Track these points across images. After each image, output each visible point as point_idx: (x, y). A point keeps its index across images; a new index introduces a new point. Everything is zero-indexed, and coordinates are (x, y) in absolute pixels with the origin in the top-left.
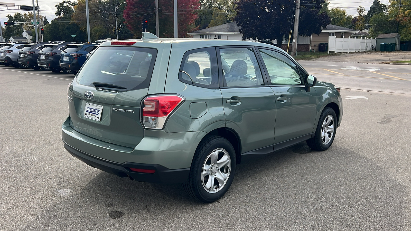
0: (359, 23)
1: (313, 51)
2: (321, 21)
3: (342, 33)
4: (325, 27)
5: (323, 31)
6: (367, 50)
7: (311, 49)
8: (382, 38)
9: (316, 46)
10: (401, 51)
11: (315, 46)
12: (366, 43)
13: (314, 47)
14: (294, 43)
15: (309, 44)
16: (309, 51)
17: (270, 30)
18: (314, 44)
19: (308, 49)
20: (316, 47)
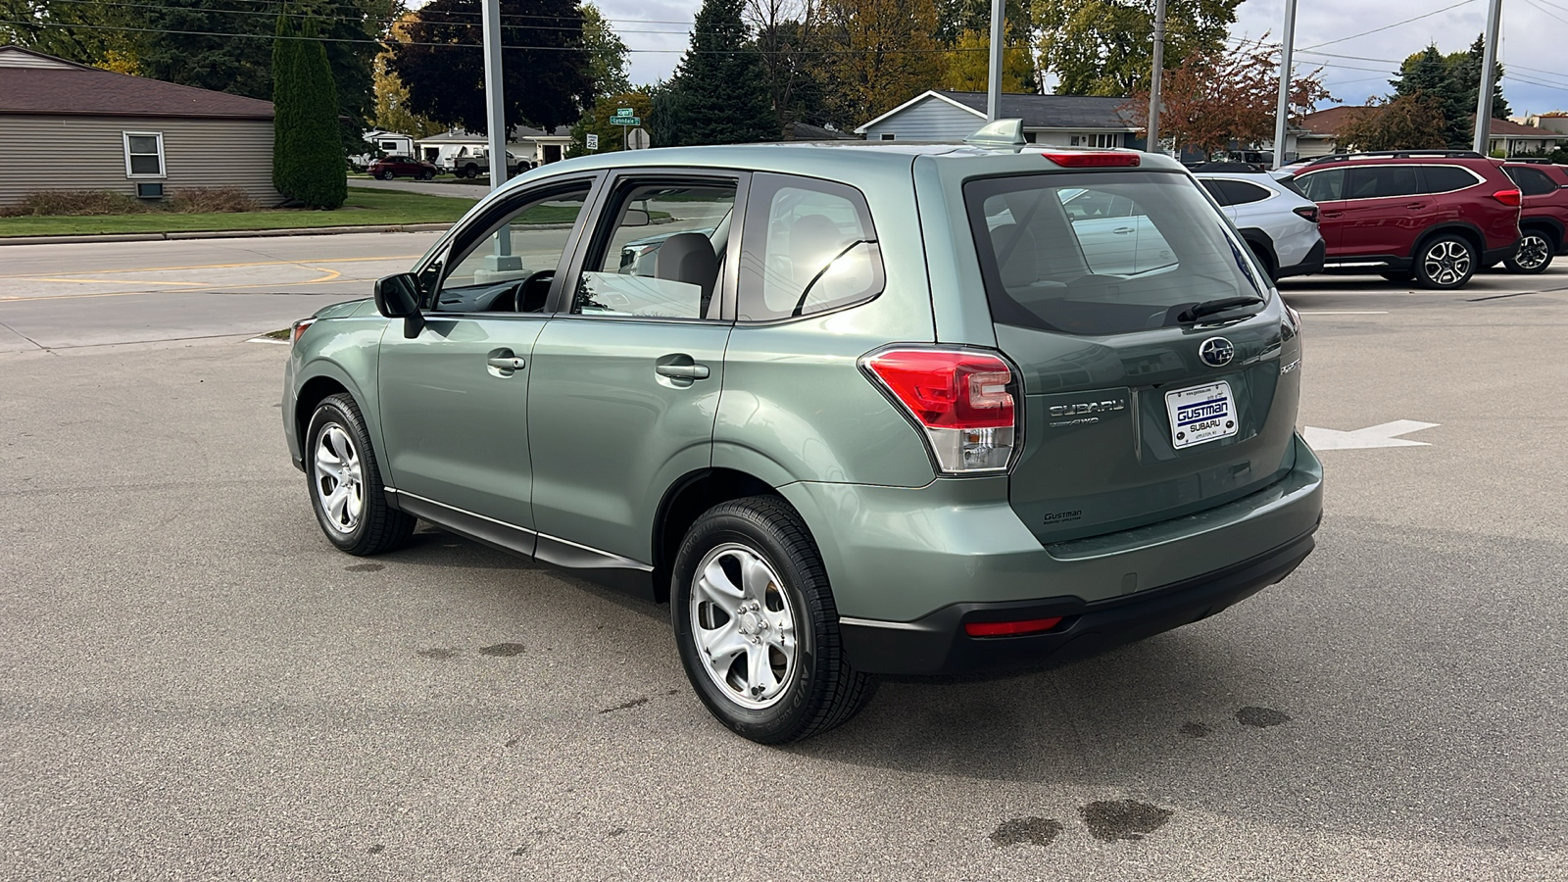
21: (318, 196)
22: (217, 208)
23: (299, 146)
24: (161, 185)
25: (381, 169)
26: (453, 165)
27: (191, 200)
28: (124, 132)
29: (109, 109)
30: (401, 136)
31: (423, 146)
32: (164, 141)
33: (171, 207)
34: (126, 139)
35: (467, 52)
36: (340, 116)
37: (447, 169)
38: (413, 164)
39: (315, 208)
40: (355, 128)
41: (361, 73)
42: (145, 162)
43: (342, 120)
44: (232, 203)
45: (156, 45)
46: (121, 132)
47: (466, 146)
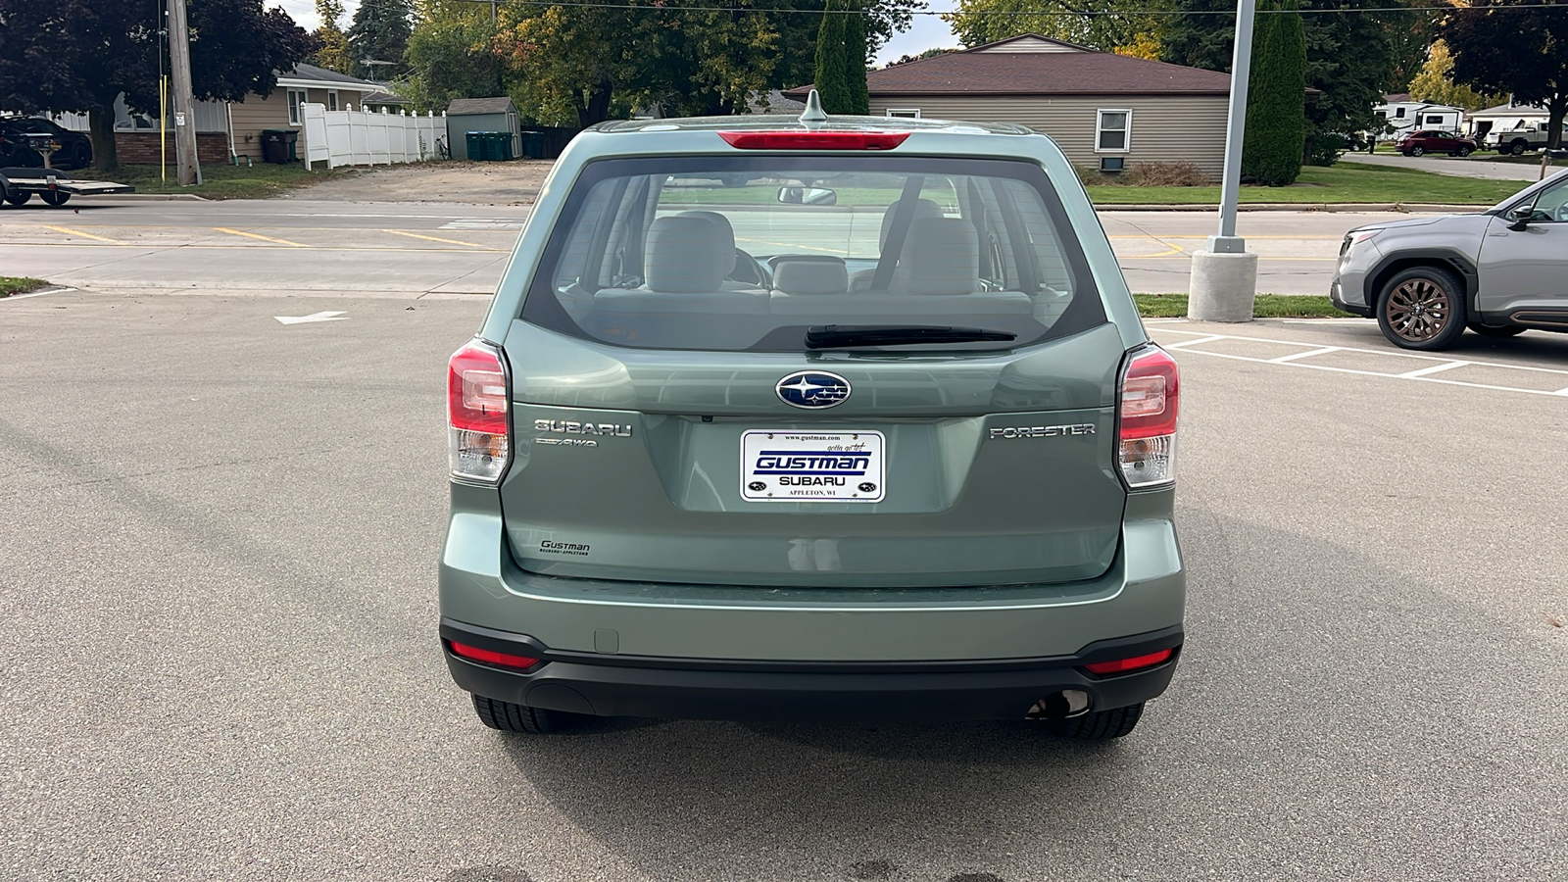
0: (330, 55)
1: (243, 160)
2: (279, 41)
3: (329, 92)
4: (287, 69)
5: (282, 82)
6: (427, 157)
7: (235, 154)
8: (463, 112)
9: (250, 141)
10: (529, 159)
11: (247, 139)
12: (418, 131)
13: (242, 147)
14: (182, 131)
15: (224, 134)
16: (230, 160)
17: (63, 69)
18: (243, 134)
19: (221, 152)
20: (253, 146)
21: (1268, 172)
22: (1168, 182)
23: (1257, 121)
24: (1122, 159)
25: (1410, 144)
26: (1497, 141)
27: (1145, 174)
28: (1099, 110)
29: (1090, 89)
30: (1450, 109)
31: (1475, 120)
32: (1133, 117)
33: (1126, 181)
34: (1099, 116)
35: (1529, 12)
36: (1308, 90)
37: (1489, 144)
38: (1449, 140)
39: (1265, 184)
40: (1365, 101)
41: (1382, 42)
42: (1112, 138)
43: (1308, 94)
44: (1182, 178)
45: (1178, 25)
46: (1096, 110)
47: (1524, 119)
